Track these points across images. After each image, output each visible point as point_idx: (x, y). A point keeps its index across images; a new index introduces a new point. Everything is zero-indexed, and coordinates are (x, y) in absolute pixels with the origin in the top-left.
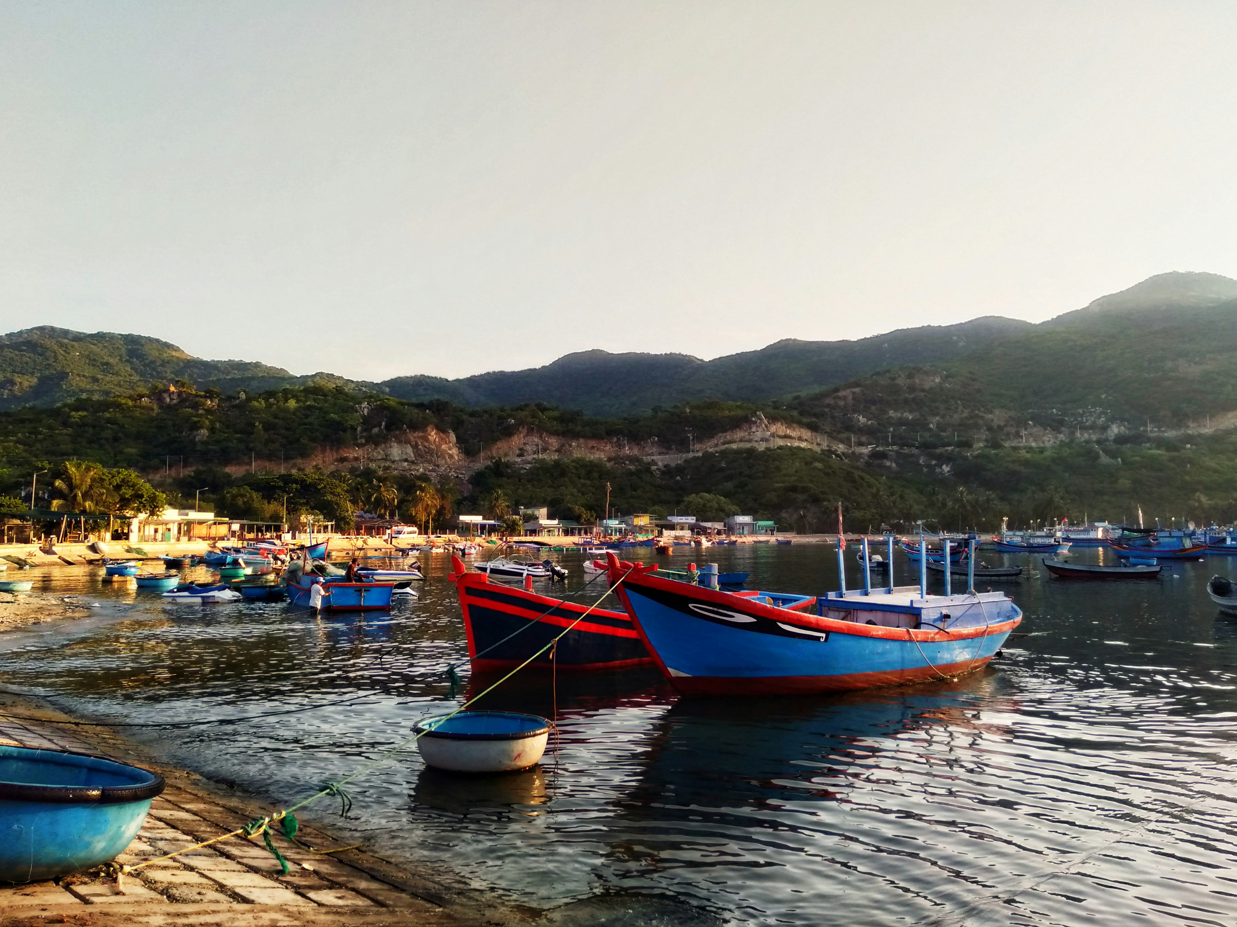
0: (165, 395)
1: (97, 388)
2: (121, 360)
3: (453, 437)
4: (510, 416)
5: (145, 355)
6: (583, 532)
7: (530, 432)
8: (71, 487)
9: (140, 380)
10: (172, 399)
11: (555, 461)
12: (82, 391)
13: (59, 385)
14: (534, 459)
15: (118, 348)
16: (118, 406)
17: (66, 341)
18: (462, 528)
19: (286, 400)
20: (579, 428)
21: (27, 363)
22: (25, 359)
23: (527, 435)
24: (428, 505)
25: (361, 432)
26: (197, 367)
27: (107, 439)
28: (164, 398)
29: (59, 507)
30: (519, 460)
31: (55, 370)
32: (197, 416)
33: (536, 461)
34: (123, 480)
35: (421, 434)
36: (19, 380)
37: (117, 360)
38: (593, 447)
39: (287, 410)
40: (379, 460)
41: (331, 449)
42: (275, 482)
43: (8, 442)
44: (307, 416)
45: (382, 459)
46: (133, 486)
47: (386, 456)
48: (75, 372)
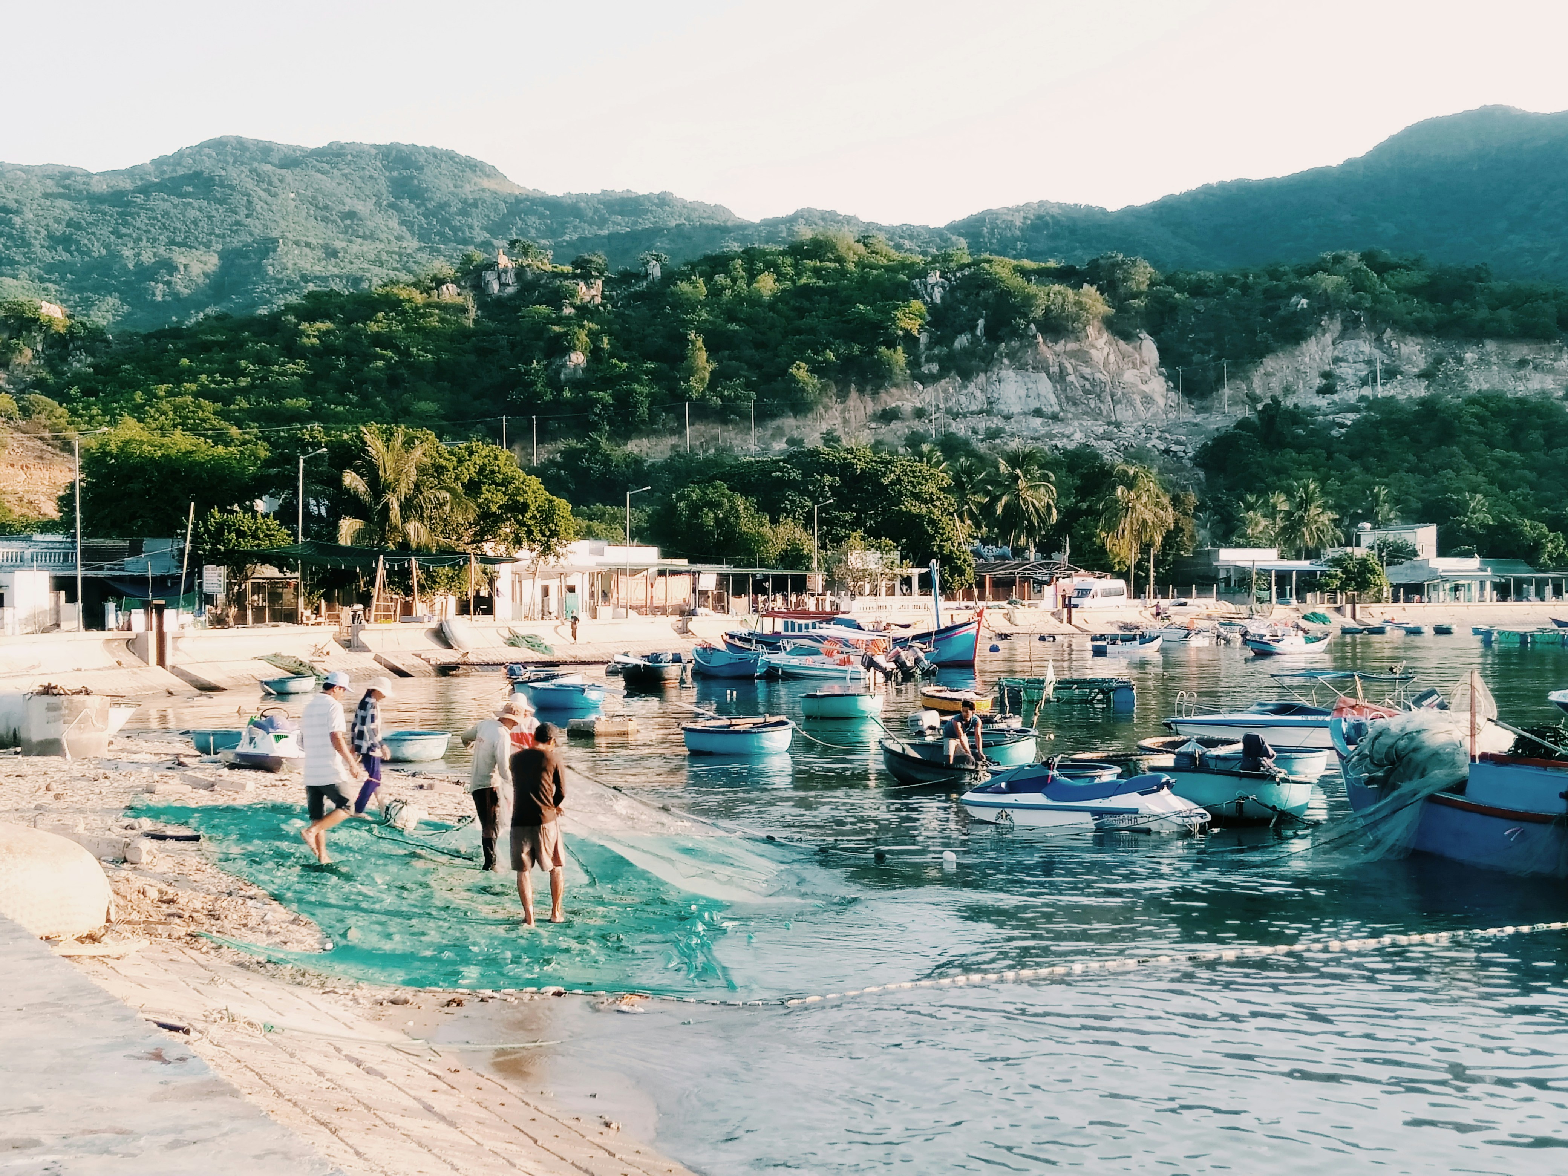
0: (490, 276)
1: (336, 271)
2: (378, 204)
3: (1149, 349)
4: (1294, 290)
5: (427, 190)
6: (1549, 590)
7: (1350, 328)
8: (378, 487)
9: (420, 249)
10: (503, 285)
11: (1423, 402)
12: (305, 279)
13: (259, 269)
14: (1362, 398)
15: (371, 177)
16: (391, 304)
17: (268, 168)
18: (1227, 580)
19: (752, 276)
20: (1483, 313)
21: (195, 223)
22: (192, 214)
23: (1342, 336)
24: (1144, 522)
25: (929, 347)
26: (535, 213)
27: (376, 383)
28: (487, 284)
29: (359, 536)
30: (1322, 402)
31: (251, 235)
32: (560, 321)
33: (1372, 404)
34: (481, 470)
35: (1072, 346)
36: (184, 261)
37: (370, 204)
38: (1523, 363)
39: (754, 300)
40: (972, 413)
41: (861, 391)
42: (781, 470)
43: (180, 394)
44: (801, 312)
45: (981, 412)
46: (506, 482)
47: (990, 403)
48: (290, 236)
